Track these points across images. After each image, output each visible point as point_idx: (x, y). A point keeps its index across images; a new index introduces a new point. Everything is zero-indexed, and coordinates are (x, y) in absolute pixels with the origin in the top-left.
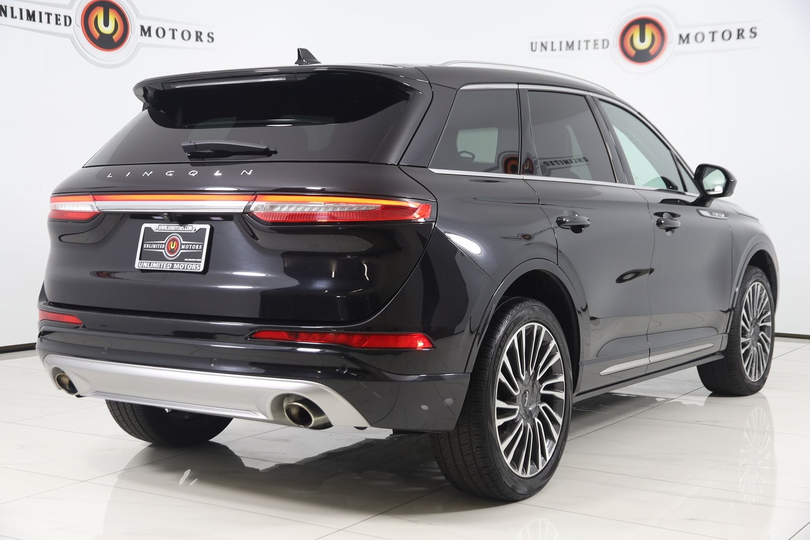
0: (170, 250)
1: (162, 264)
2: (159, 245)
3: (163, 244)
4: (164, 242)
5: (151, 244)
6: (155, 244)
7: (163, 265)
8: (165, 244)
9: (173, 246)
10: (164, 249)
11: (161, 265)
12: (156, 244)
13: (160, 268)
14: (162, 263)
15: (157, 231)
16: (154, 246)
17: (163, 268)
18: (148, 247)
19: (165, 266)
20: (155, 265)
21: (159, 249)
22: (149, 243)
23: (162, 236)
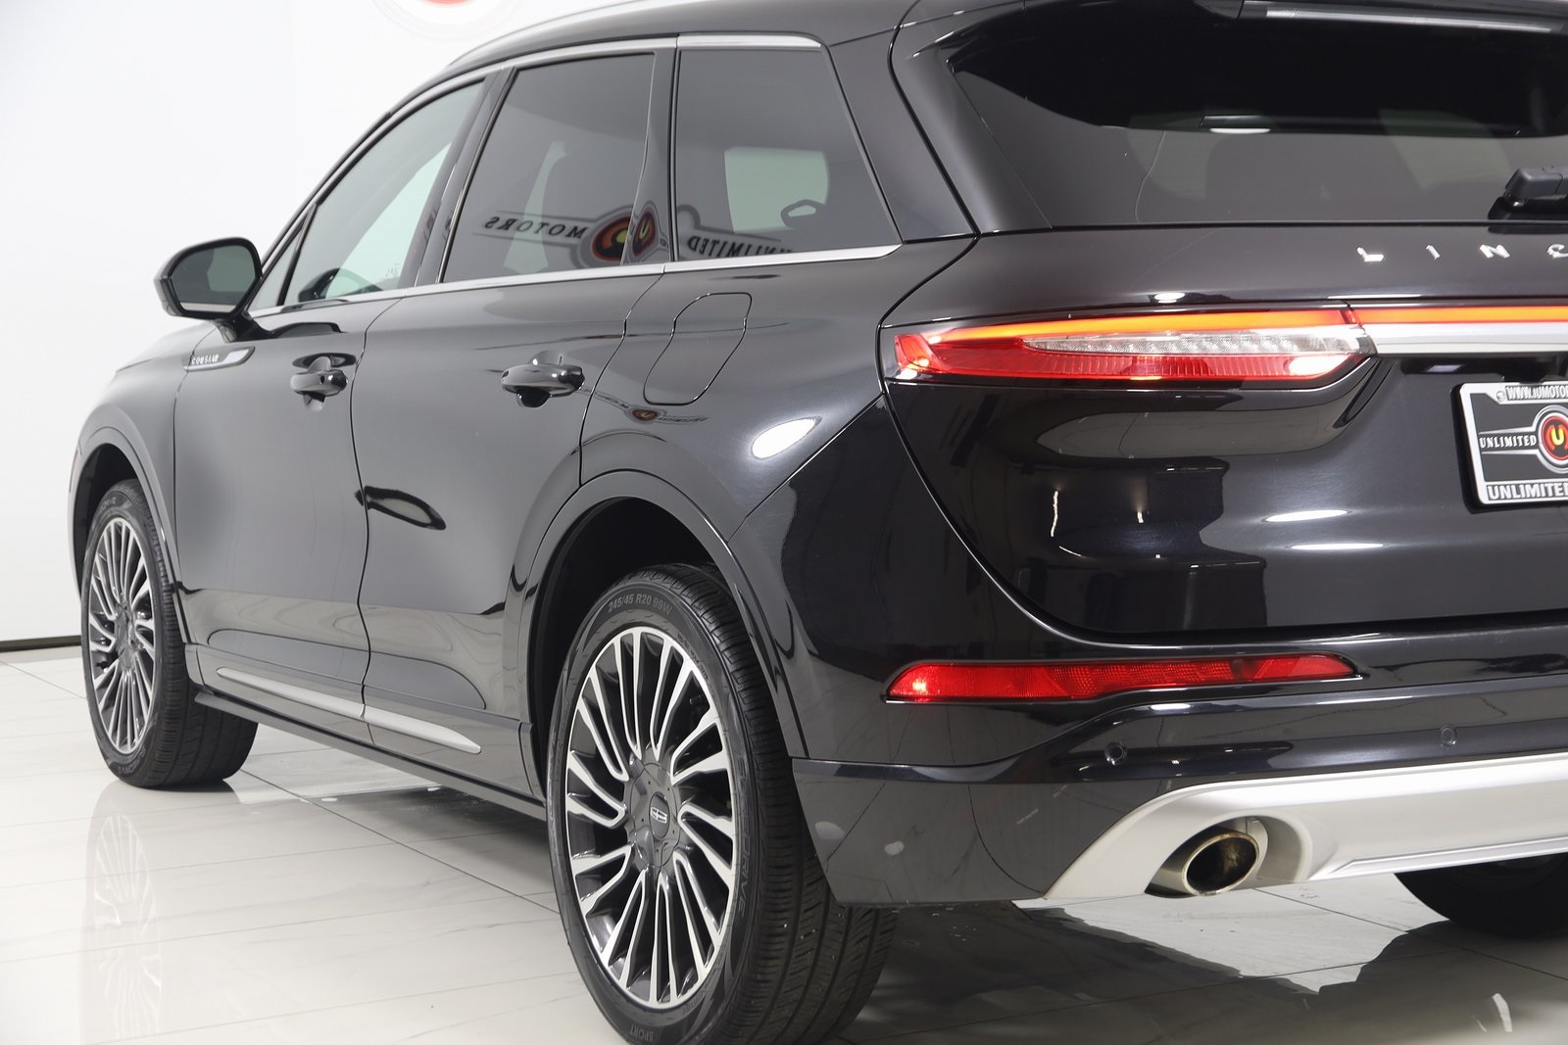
0: (1553, 448)
1: (1549, 486)
2: (1520, 438)
3: (1529, 434)
4: (1532, 429)
5: (1499, 436)
6: (1508, 435)
7: (1553, 488)
8: (1535, 433)
9: (1558, 438)
10: (1536, 446)
11: (1546, 489)
12: (1513, 435)
13: (1547, 496)
14: (1549, 483)
15: (1505, 402)
16: (1509, 442)
17: (1554, 496)
18: (1490, 444)
19: (1557, 490)
20: (1532, 491)
21: (1524, 447)
22: (1493, 436)
23: (1522, 414)
